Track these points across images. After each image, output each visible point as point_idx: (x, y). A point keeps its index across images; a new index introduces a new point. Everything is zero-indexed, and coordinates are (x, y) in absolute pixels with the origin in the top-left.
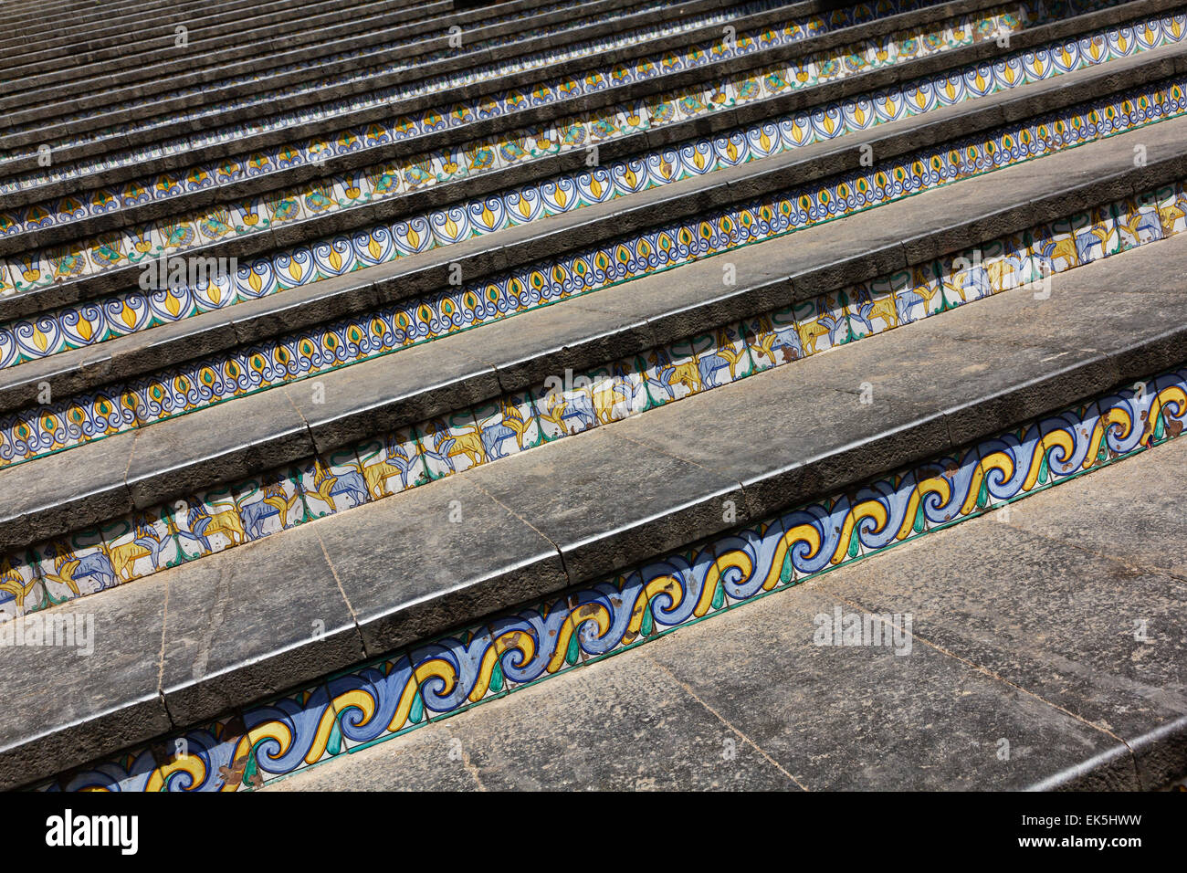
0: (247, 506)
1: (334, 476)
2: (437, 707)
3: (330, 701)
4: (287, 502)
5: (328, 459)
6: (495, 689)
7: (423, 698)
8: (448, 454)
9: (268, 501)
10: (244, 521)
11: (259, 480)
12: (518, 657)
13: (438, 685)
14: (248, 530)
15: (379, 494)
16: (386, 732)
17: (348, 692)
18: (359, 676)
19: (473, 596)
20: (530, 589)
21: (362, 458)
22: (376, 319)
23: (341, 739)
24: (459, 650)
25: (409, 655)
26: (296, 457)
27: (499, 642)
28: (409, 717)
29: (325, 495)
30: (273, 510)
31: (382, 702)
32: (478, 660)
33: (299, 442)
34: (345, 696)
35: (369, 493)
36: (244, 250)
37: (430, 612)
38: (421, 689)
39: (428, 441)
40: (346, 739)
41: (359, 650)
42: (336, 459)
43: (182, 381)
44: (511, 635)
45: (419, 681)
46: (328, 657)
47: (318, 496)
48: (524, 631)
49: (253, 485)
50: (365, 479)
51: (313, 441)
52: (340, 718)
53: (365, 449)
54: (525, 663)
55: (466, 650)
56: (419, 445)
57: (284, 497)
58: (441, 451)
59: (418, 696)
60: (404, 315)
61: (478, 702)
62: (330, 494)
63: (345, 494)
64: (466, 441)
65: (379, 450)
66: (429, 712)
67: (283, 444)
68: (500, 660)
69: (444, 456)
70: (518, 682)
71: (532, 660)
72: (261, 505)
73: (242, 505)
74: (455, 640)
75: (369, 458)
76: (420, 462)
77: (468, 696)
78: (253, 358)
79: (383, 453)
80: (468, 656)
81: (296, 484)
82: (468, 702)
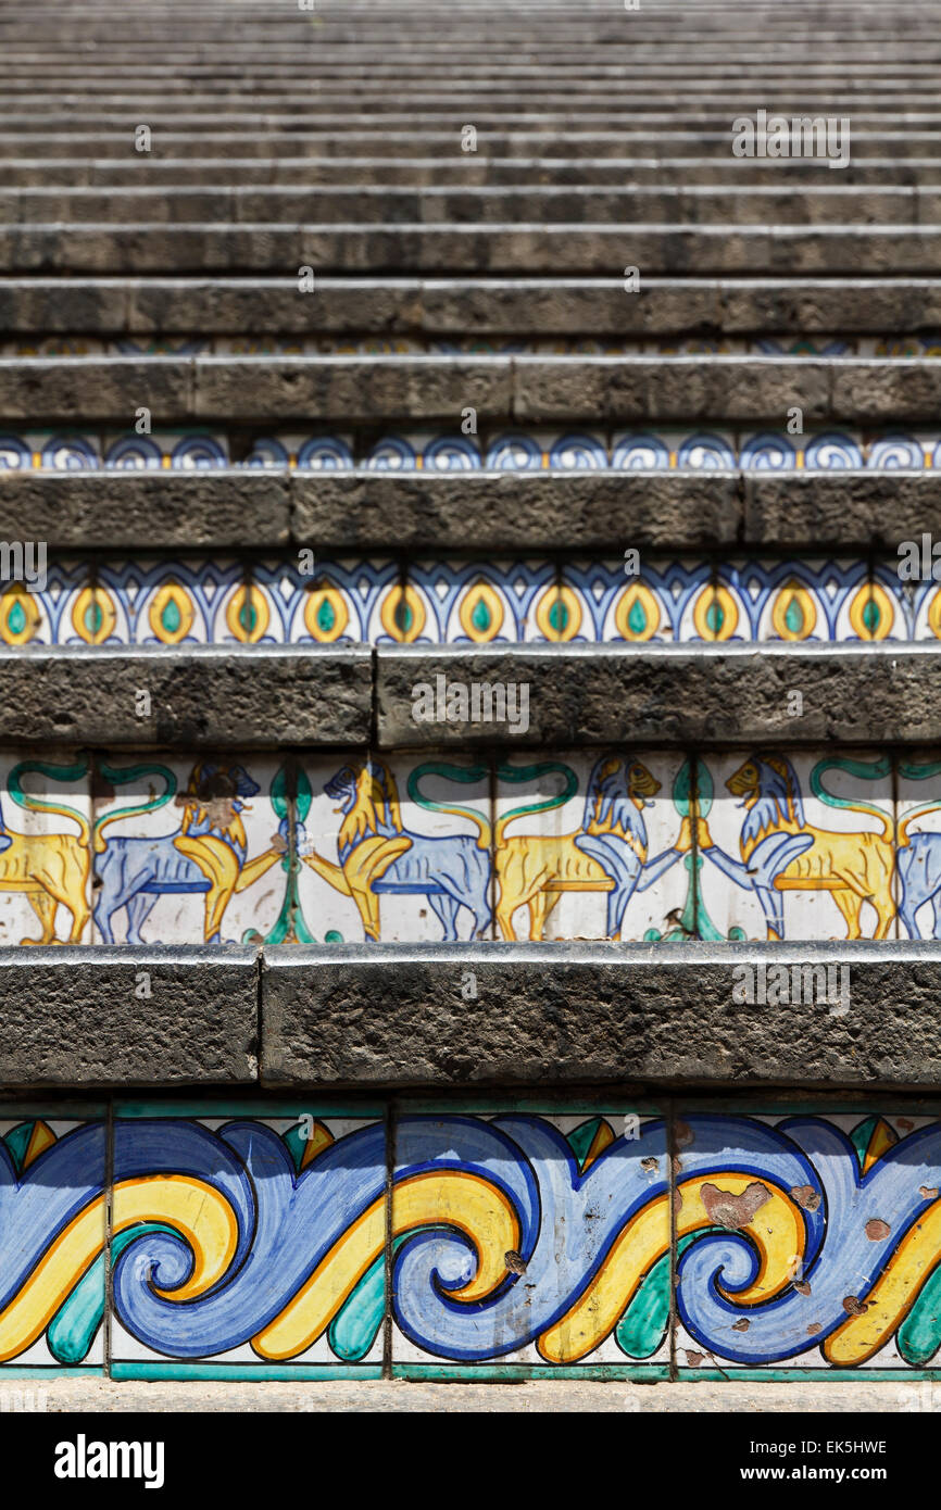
0: (122, 840)
1: (404, 833)
2: (429, 1334)
3: (104, 1182)
4: (241, 867)
5: (403, 773)
6: (632, 1345)
7: (392, 1286)
8: (776, 878)
9: (187, 844)
10: (98, 883)
11: (182, 772)
12: (738, 1266)
13: (453, 1262)
14: (102, 914)
15: (523, 936)
16: (244, 1353)
17: (168, 1173)
18: (216, 1137)
19: (649, 1002)
20: (844, 1047)
21: (505, 805)
22: (715, 584)
23: (100, 1320)
24: (553, 1171)
25: (390, 1124)
26: (311, 732)
27: (691, 1191)
28: (329, 1330)
29: (361, 883)
30: (195, 876)
31: (262, 1249)
32: (603, 1228)
33: (333, 690)
34: (157, 1185)
35: (493, 920)
36: (414, 398)
37: (499, 1002)
38: (394, 1253)
39: (726, 817)
40: (117, 1330)
41: (240, 1044)
42: (427, 783)
43: (95, 605)
44: (736, 1184)
45: (399, 1225)
46: (142, 1029)
47: (338, 879)
48: (785, 1188)
49: (159, 782)
50: (494, 873)
51: (375, 700)
52: (119, 1248)
53: (521, 778)
54: (755, 1295)
55: (578, 1178)
56: (694, 821)
57: (236, 846)
58: (756, 863)
59: (380, 1273)
60: (808, 598)
61: (565, 1365)
62: (377, 886)
63: (420, 901)
64: (846, 855)
65: (565, 796)
66: (398, 1337)
67: (283, 682)
68: (678, 1254)
69: (763, 878)
70: (714, 1349)
71: (784, 1294)
72: (164, 851)
73: (109, 832)
74: (552, 1132)
75: (526, 811)
76: (679, 874)
77: (536, 1336)
78: (318, 598)
79: (576, 806)
80: (580, 1201)
81: (285, 819)
82: (531, 1354)
